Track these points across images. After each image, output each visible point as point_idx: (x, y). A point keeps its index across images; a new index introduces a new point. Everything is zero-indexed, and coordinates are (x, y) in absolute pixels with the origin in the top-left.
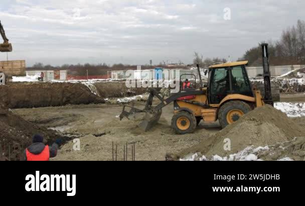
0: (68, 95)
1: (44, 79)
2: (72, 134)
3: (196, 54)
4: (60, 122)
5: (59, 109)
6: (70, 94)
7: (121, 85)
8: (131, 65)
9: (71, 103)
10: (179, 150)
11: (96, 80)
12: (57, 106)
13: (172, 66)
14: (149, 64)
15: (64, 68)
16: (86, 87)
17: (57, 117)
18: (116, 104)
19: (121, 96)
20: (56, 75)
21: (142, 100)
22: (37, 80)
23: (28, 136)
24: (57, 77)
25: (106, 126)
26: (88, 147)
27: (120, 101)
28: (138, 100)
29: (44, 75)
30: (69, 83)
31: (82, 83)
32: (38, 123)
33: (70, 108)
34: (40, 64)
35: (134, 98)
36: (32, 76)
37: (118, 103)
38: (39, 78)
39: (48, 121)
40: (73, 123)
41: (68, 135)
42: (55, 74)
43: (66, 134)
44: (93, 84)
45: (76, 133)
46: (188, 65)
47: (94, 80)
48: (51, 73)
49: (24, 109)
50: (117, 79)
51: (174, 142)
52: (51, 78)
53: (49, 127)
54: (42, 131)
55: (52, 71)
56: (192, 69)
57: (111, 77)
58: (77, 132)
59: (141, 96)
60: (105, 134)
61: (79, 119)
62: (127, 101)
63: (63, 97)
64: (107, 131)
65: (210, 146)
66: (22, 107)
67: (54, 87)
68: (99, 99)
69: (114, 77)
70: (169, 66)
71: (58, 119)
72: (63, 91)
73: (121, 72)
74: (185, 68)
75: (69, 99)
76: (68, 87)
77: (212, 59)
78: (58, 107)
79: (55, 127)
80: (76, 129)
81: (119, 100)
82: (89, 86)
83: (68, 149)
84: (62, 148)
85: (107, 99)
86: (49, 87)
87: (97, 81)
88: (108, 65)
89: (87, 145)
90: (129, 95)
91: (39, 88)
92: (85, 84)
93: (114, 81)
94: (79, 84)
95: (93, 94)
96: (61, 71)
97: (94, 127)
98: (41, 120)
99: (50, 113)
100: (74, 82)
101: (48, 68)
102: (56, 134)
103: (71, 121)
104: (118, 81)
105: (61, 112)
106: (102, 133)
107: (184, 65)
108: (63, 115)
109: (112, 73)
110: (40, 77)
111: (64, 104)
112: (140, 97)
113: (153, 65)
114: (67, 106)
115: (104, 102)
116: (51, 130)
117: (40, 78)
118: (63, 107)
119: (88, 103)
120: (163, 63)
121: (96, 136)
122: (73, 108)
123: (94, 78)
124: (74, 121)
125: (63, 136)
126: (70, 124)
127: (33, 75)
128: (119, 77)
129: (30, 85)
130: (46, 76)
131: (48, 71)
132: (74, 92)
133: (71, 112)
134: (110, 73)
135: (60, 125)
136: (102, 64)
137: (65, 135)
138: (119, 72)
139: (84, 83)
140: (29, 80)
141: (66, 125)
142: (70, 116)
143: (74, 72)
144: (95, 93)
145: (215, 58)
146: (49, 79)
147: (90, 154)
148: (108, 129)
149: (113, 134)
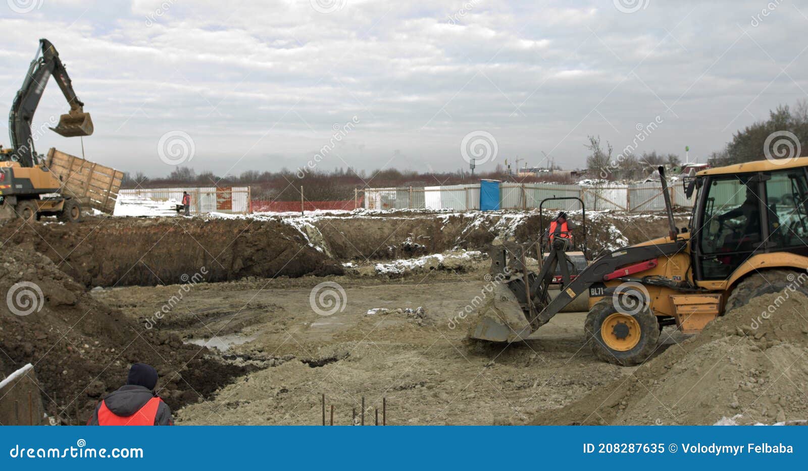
0: (249, 252)
1: (192, 209)
2: (249, 358)
3: (594, 143)
4: (223, 324)
5: (223, 289)
6: (253, 250)
7: (389, 225)
8: (421, 172)
9: (257, 275)
10: (529, 414)
11: (325, 211)
12: (219, 280)
13: (531, 174)
14: (467, 170)
15: (246, 180)
16: (295, 231)
17: (215, 311)
18: (372, 277)
19: (387, 256)
20: (222, 200)
21: (442, 267)
22: (174, 214)
23: (132, 362)
24: (225, 205)
25: (339, 337)
26: (284, 395)
27: (385, 270)
28: (432, 268)
29: (192, 200)
30: (249, 221)
31: (285, 221)
32: (164, 325)
33: (251, 288)
34: (186, 171)
35: (421, 261)
36: (161, 202)
37: (377, 274)
38: (178, 208)
39: (191, 322)
40: (255, 327)
41: (239, 362)
42: (219, 196)
43: (234, 357)
44: (316, 224)
45: (259, 355)
46: (573, 173)
47: (318, 212)
48: (208, 194)
49: (137, 287)
50: (379, 211)
51: (519, 388)
52: (209, 207)
53: (191, 337)
54: (167, 349)
55: (213, 190)
56: (581, 183)
57: (363, 206)
58: (263, 353)
59: (440, 257)
60: (334, 360)
61: (271, 318)
62: (402, 271)
63: (234, 259)
64: (341, 352)
65: (616, 406)
66: (131, 284)
67: (211, 230)
68: (329, 263)
69: (371, 206)
70: (521, 174)
71: (217, 315)
72: (236, 243)
73: (391, 193)
74: (564, 180)
75: (250, 263)
76: (247, 231)
77: (639, 156)
78: (221, 284)
79: (207, 337)
80: (259, 346)
81: (380, 266)
82: (304, 229)
83: (233, 400)
84: (218, 398)
85: (349, 264)
86: (199, 230)
87: (327, 214)
88: (358, 174)
89: (284, 390)
90: (410, 252)
91: (175, 232)
92: (293, 224)
93: (372, 215)
94: (278, 223)
95: (313, 249)
96: (234, 189)
97: (309, 340)
98: (173, 319)
99: (198, 299)
100: (264, 219)
101: (205, 181)
102: (207, 357)
103: (250, 323)
104: (381, 214)
105: (226, 298)
106: (327, 356)
107: (562, 173)
108: (232, 306)
109: (367, 194)
110: (180, 204)
111: (237, 277)
112: (436, 259)
113: (477, 171)
114: (244, 281)
115: (340, 272)
116: (193, 347)
117: (182, 207)
118: (233, 283)
119: (298, 275)
120: (505, 168)
121: (313, 365)
122: (259, 287)
123: (322, 208)
124: (258, 322)
125: (223, 362)
126: (247, 330)
127: (165, 200)
128: (385, 206)
129: (151, 226)
130: (196, 203)
131: (202, 190)
132: (262, 245)
133: (252, 297)
134: (361, 195)
135: (221, 334)
136: (345, 171)
137: (230, 361)
138: (384, 191)
139: (290, 220)
140: (153, 214)
141: (236, 332)
142: (249, 308)
143: (270, 192)
144: (318, 249)
145: (649, 152)
146: (203, 210)
147: (287, 416)
148: (342, 347)
149: (356, 360)
